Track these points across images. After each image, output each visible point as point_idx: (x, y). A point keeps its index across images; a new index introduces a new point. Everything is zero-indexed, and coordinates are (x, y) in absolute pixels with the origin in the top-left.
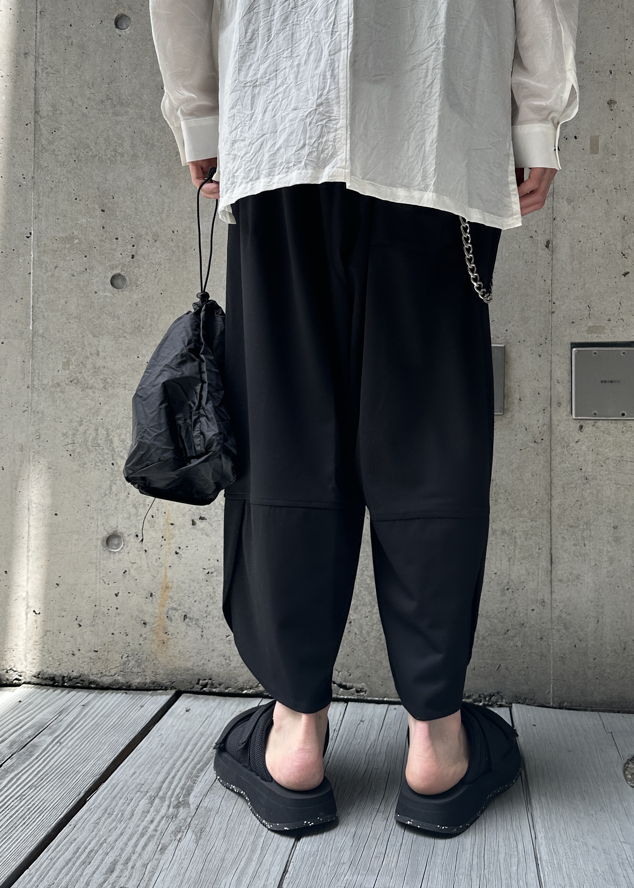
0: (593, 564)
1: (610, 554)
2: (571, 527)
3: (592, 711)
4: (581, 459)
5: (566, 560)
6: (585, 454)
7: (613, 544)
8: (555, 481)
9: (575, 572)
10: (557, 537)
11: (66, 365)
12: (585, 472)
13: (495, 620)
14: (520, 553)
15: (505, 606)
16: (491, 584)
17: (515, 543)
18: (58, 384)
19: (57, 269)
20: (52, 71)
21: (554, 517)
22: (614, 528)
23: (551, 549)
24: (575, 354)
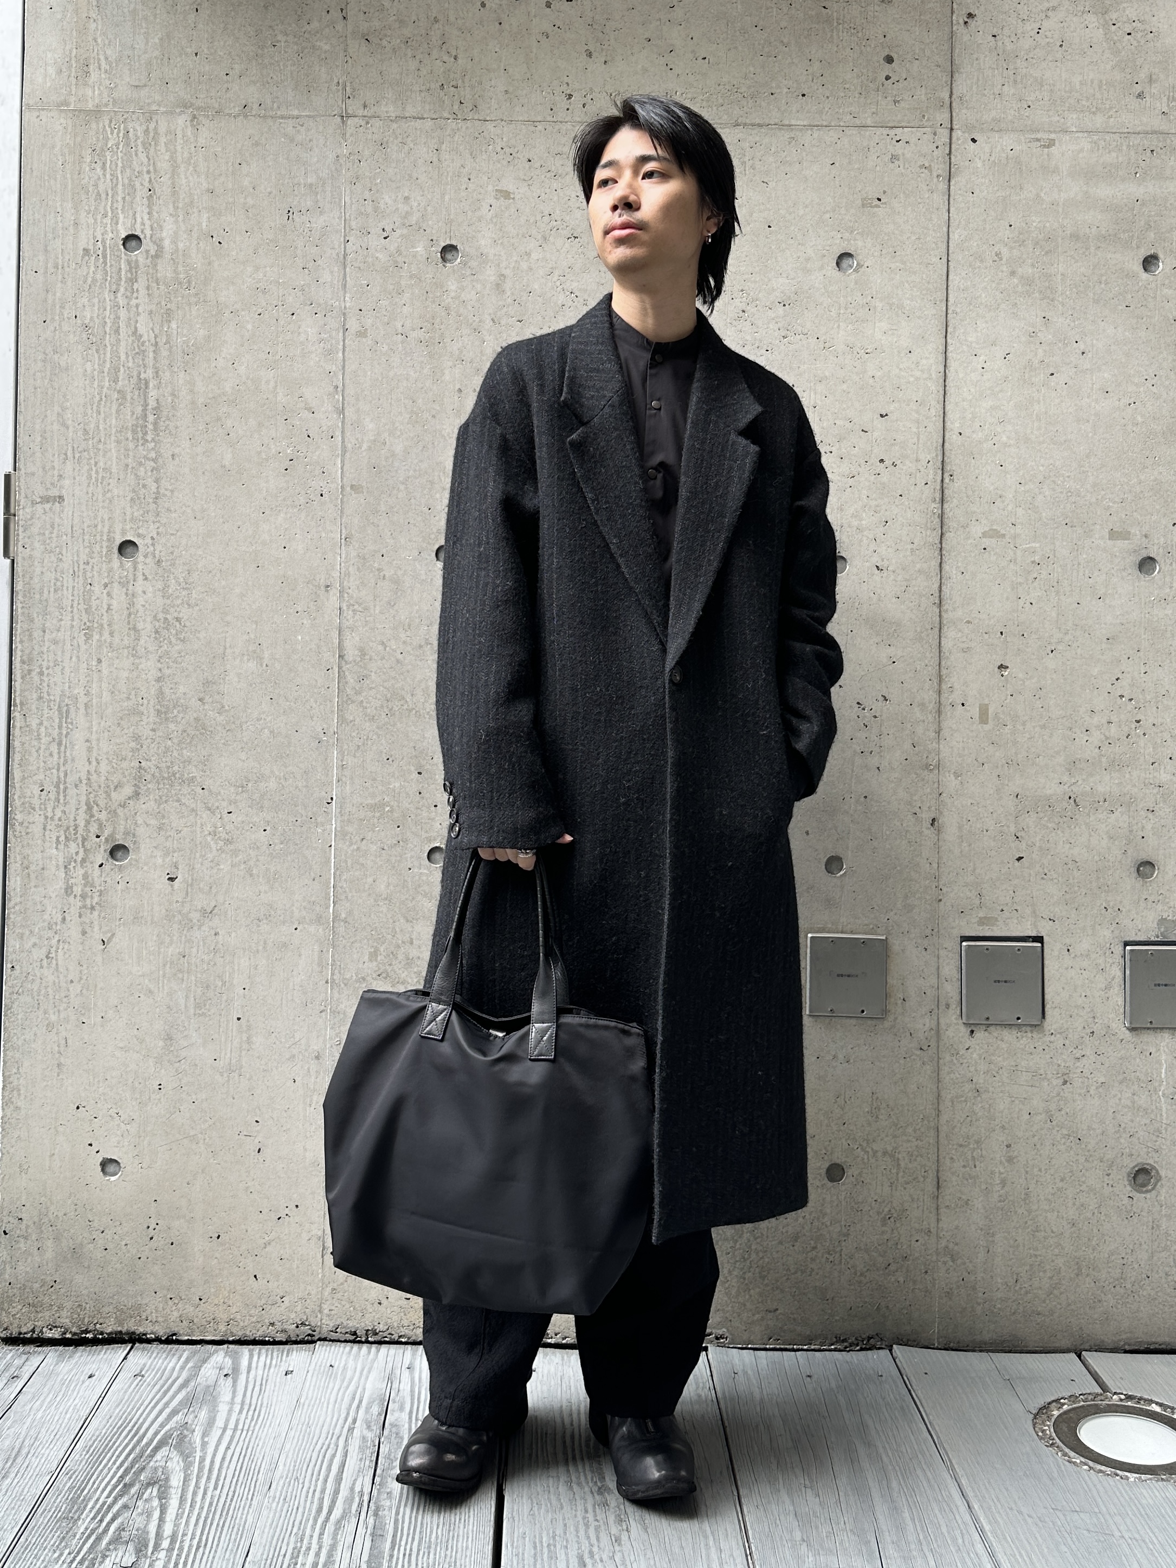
0: (984, 1187)
1: (1003, 1176)
2: (961, 1146)
3: (981, 1351)
4: (972, 1069)
5: (955, 1183)
6: (976, 1063)
7: (1006, 1164)
8: (943, 1093)
9: (963, 1197)
10: (944, 1158)
11: (374, 955)
12: (976, 1083)
13: (874, 1254)
14: (903, 1177)
15: (885, 1237)
16: (871, 1213)
17: (899, 1165)
18: (364, 979)
19: (364, 841)
20: (360, 609)
21: (942, 1135)
22: (1007, 1146)
23: (938, 1171)
24: (966, 951)
